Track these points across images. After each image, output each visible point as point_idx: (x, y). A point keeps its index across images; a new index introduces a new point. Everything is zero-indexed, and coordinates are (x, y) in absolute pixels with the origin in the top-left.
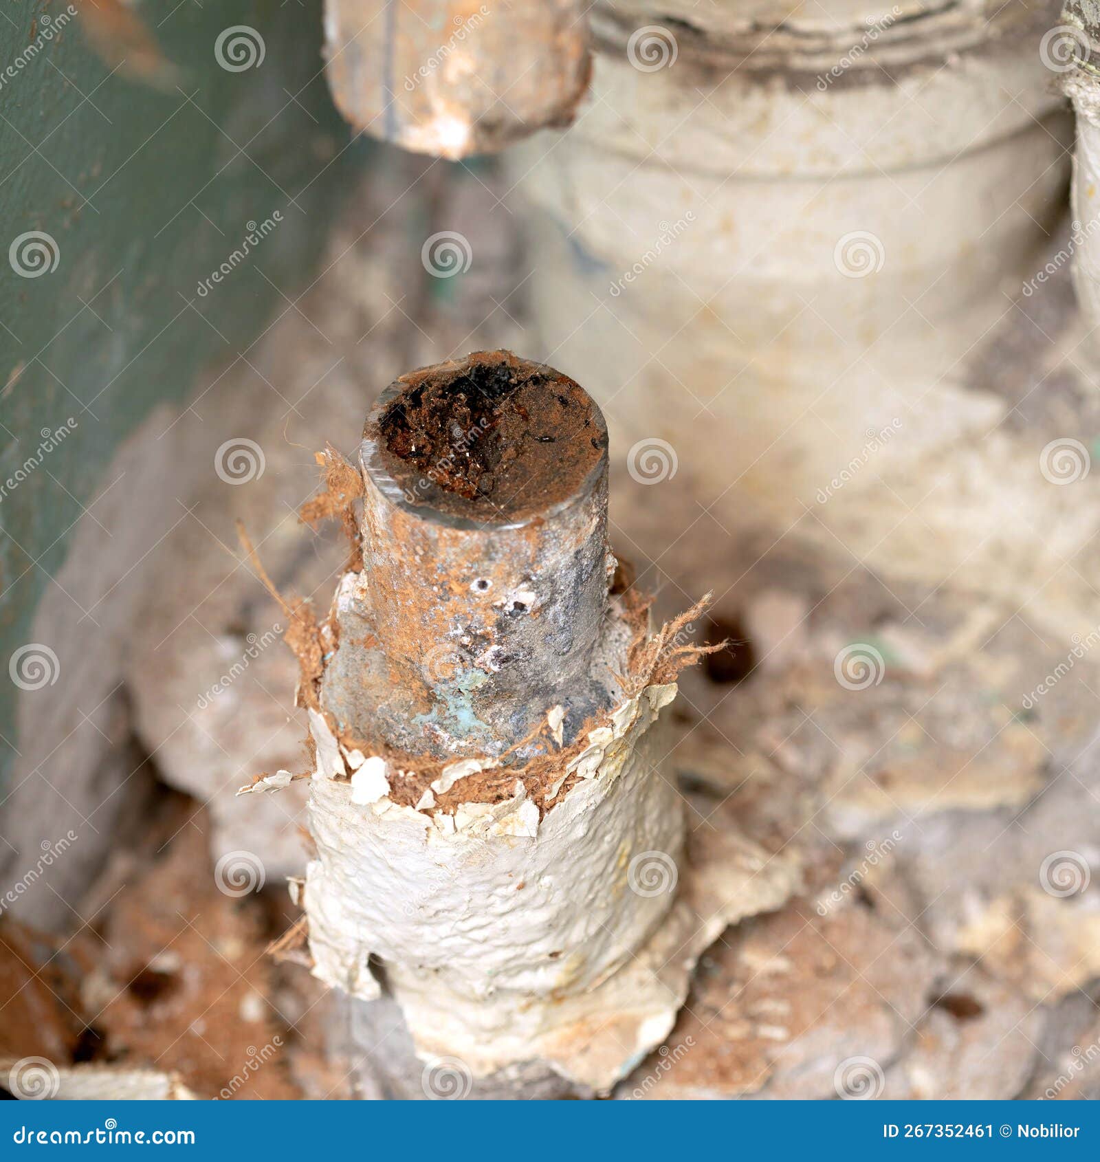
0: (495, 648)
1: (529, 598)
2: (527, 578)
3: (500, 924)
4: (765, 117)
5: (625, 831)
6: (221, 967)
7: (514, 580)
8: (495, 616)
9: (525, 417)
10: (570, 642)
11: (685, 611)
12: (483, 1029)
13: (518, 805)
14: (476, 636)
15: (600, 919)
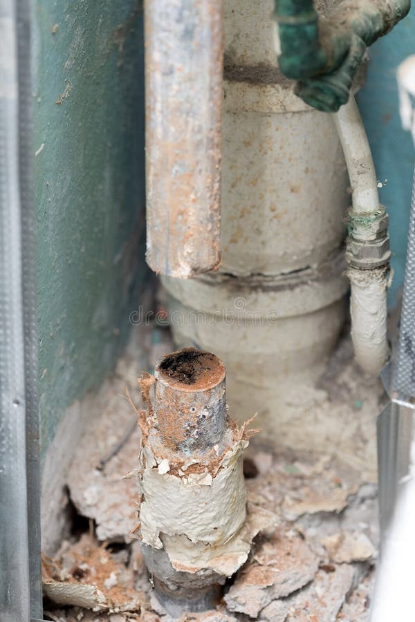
0: (197, 430)
1: (206, 414)
2: (206, 407)
3: (200, 517)
4: (256, 300)
5: (235, 489)
6: (102, 566)
7: (203, 408)
8: (197, 419)
9: (201, 364)
10: (217, 430)
11: (250, 418)
12: (194, 558)
13: (206, 475)
14: (191, 427)
15: (228, 518)
